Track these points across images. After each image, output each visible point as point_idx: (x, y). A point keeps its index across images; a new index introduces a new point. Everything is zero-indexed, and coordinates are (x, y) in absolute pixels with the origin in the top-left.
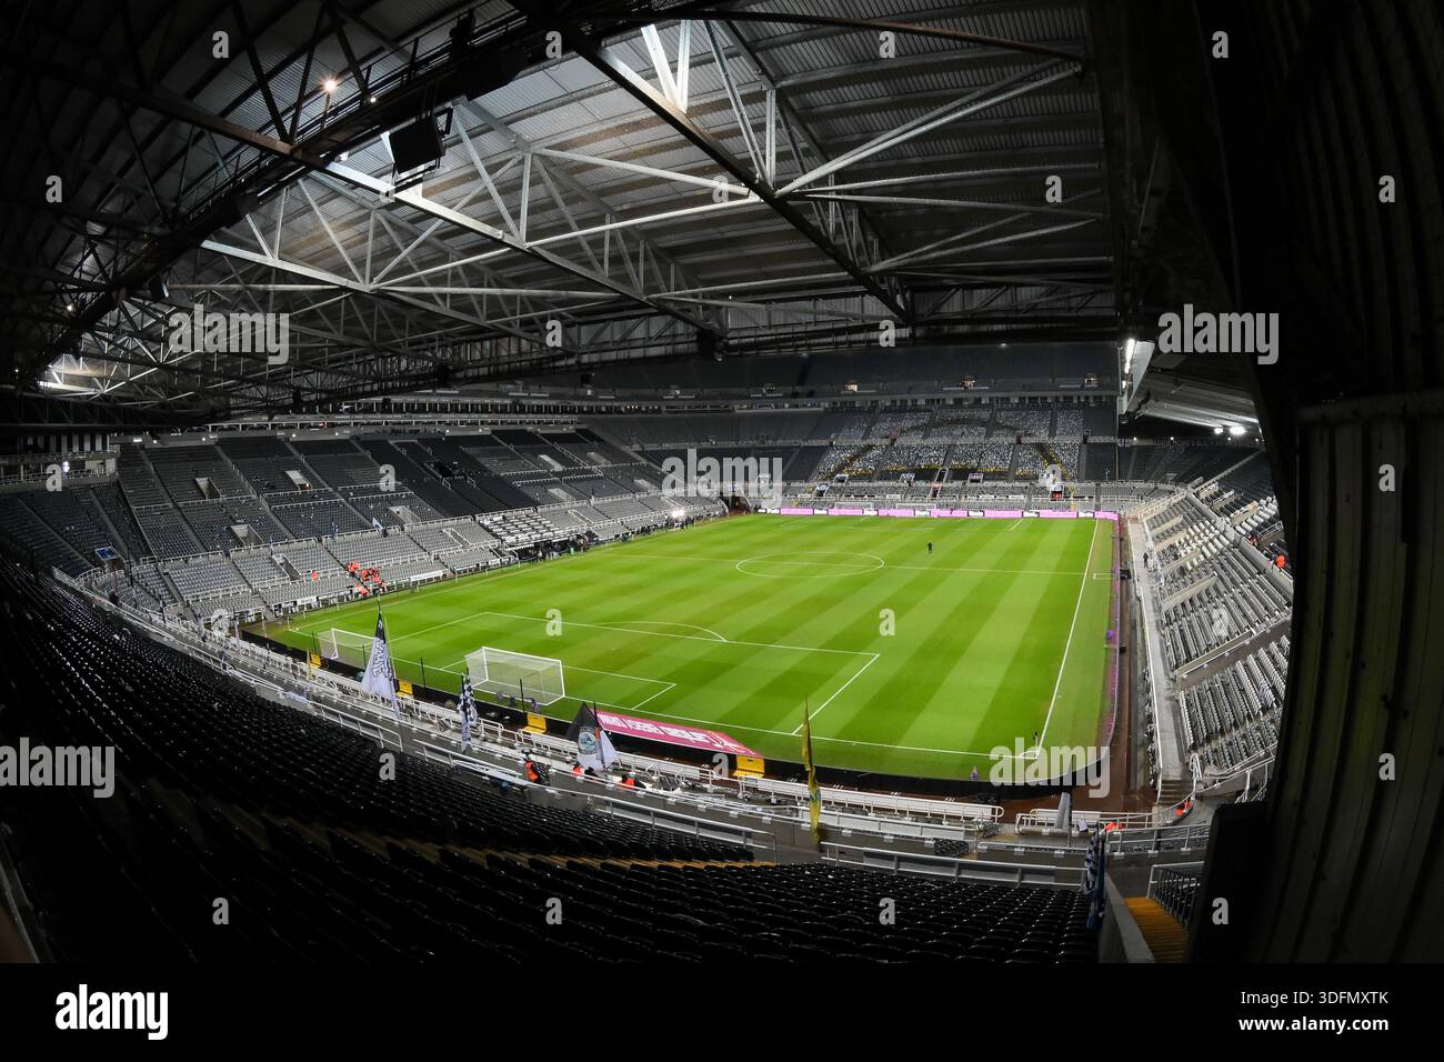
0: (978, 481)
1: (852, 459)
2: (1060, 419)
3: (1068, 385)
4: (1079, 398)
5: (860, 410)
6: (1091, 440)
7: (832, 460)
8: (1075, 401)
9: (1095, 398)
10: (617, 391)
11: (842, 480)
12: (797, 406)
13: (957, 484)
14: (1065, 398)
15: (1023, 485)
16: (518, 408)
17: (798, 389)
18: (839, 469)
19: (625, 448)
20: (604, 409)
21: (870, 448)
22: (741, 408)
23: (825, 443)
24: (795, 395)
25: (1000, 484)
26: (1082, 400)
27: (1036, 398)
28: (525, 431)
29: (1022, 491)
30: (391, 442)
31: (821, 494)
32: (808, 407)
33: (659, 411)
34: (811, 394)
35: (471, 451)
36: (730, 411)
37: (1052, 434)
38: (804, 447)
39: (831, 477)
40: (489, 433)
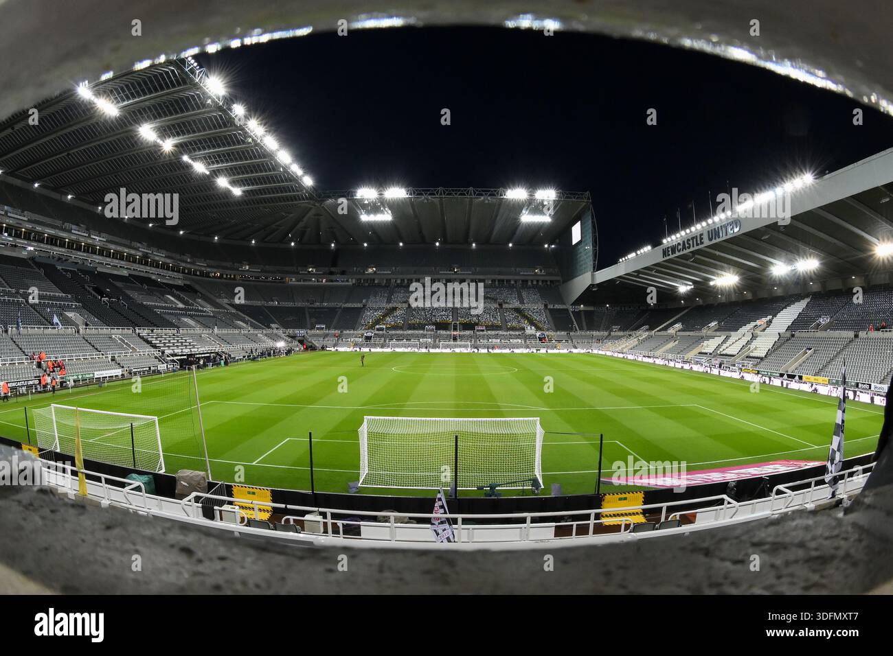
0: (483, 331)
1: (385, 316)
2: (524, 294)
3: (525, 273)
4: (532, 281)
5: (379, 286)
6: (550, 306)
7: (369, 316)
8: (530, 283)
9: (543, 281)
10: (208, 261)
11: (381, 329)
12: (332, 281)
13: (468, 333)
14: (523, 281)
15: (517, 333)
16: (144, 261)
17: (333, 269)
18: (377, 322)
19: (218, 300)
20: (198, 273)
21: (395, 309)
22: (292, 281)
23: (359, 305)
24: (331, 273)
25: (501, 332)
26: (535, 283)
27: (503, 281)
28: (150, 278)
29: (518, 337)
30: (59, 268)
31: (368, 338)
32: (341, 281)
33: (234, 279)
34: (343, 273)
35: (119, 284)
36: (283, 282)
37: (522, 302)
38: (344, 308)
39: (372, 327)
40: (127, 275)
